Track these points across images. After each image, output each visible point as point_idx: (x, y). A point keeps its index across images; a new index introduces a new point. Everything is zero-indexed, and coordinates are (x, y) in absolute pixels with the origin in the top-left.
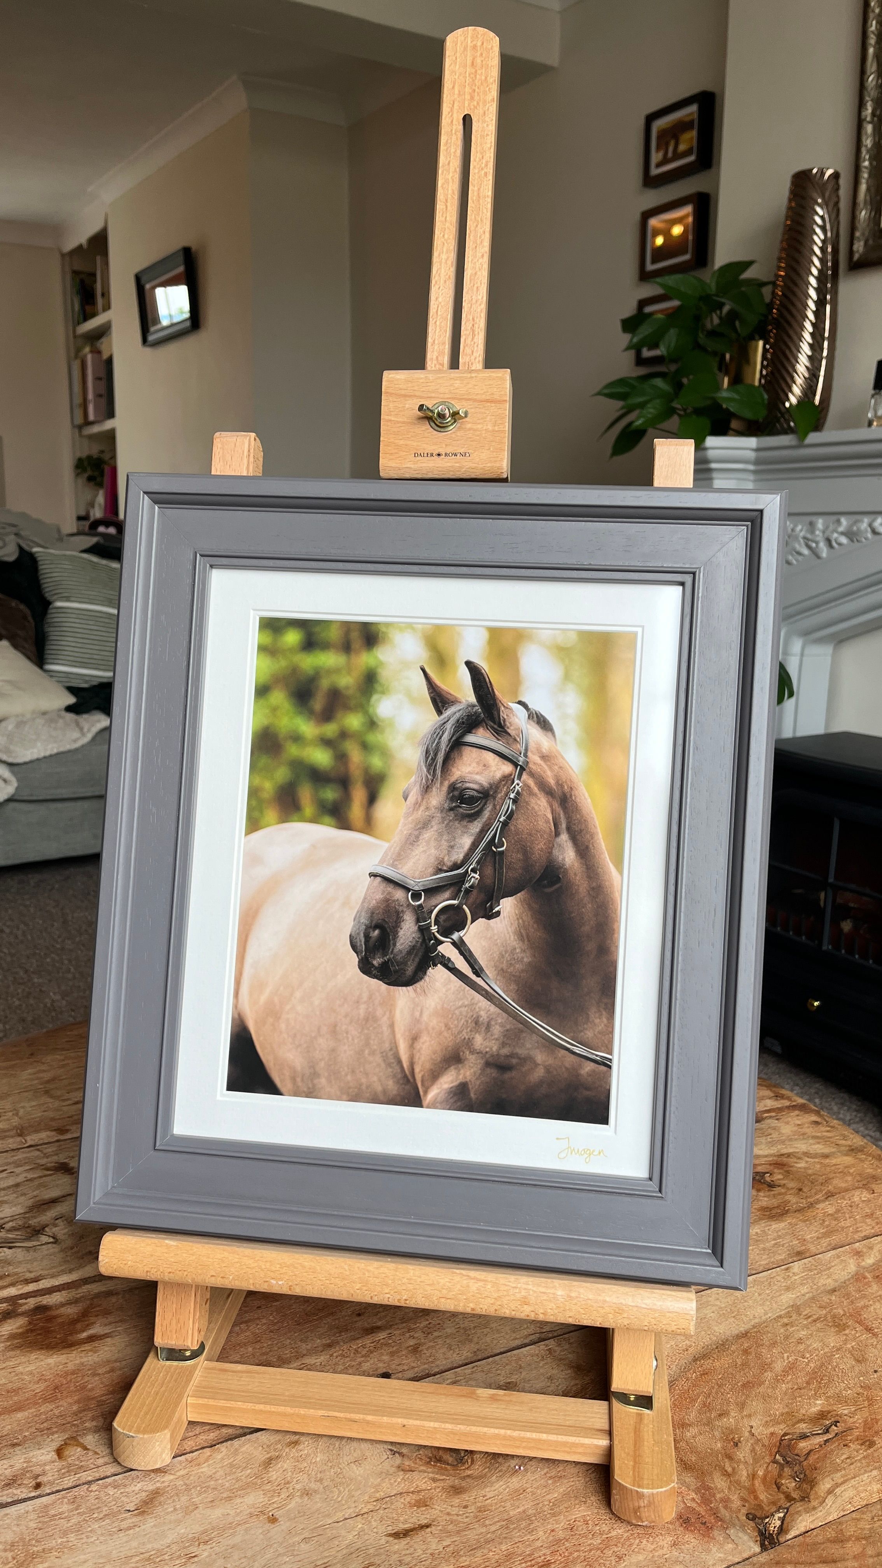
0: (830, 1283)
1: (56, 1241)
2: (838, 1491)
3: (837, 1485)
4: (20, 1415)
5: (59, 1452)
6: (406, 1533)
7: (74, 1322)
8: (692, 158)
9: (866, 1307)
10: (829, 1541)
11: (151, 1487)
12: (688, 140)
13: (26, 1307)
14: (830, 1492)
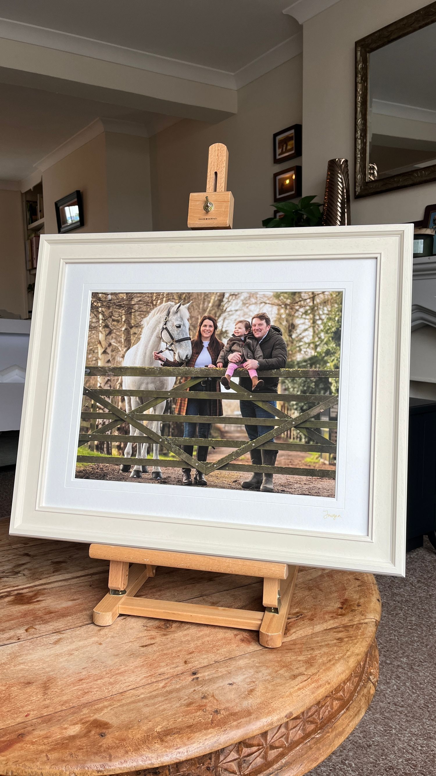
0: (310, 578)
1: (24, 575)
2: (297, 632)
3: (297, 630)
4: (12, 622)
5: (27, 630)
6: (146, 646)
7: (31, 597)
8: (293, 152)
9: (321, 584)
10: (291, 644)
11: (59, 637)
12: (291, 144)
13: (14, 594)
14: (294, 632)
